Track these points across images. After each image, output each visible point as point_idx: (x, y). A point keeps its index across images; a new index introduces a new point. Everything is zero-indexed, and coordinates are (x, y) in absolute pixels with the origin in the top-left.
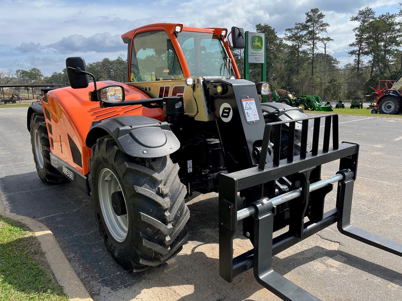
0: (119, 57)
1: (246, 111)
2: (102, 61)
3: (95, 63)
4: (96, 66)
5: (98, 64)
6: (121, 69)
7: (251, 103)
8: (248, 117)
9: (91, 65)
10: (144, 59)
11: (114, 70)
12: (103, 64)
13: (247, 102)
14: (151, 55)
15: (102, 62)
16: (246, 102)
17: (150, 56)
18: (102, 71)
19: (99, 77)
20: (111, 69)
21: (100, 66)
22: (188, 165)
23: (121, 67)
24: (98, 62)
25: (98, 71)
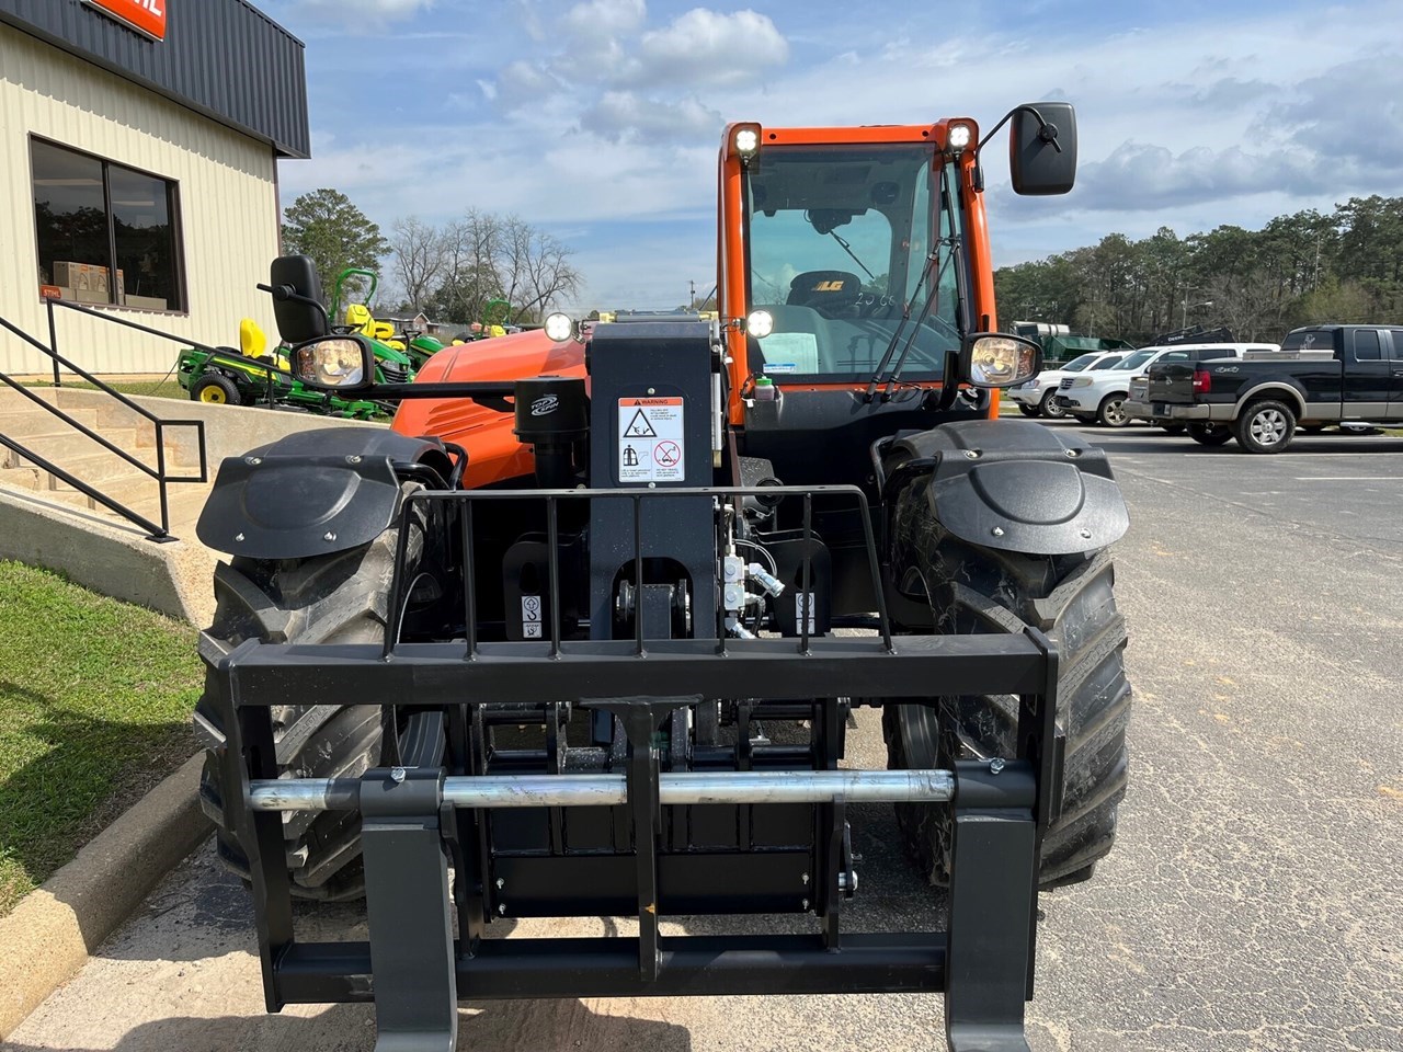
0: (1164, 228)
1: (623, 444)
2: (1098, 244)
3: (1072, 254)
4: (1075, 262)
5: (1081, 257)
6: (1163, 271)
7: (664, 416)
8: (630, 464)
9: (1058, 261)
10: (1263, 231)
11: (1136, 277)
12: (1101, 256)
13: (640, 410)
14: (1291, 217)
15: (1098, 249)
16: (637, 408)
17: (1287, 221)
18: (1091, 280)
19: (1077, 300)
20: (1129, 270)
21: (1088, 262)
22: (525, 613)
23: (1165, 264)
24: (1085, 249)
25: (1079, 280)
